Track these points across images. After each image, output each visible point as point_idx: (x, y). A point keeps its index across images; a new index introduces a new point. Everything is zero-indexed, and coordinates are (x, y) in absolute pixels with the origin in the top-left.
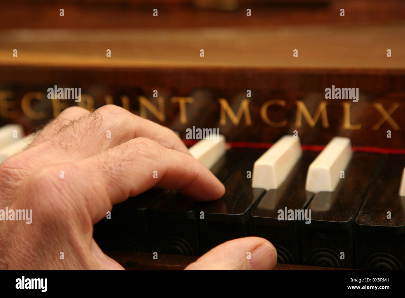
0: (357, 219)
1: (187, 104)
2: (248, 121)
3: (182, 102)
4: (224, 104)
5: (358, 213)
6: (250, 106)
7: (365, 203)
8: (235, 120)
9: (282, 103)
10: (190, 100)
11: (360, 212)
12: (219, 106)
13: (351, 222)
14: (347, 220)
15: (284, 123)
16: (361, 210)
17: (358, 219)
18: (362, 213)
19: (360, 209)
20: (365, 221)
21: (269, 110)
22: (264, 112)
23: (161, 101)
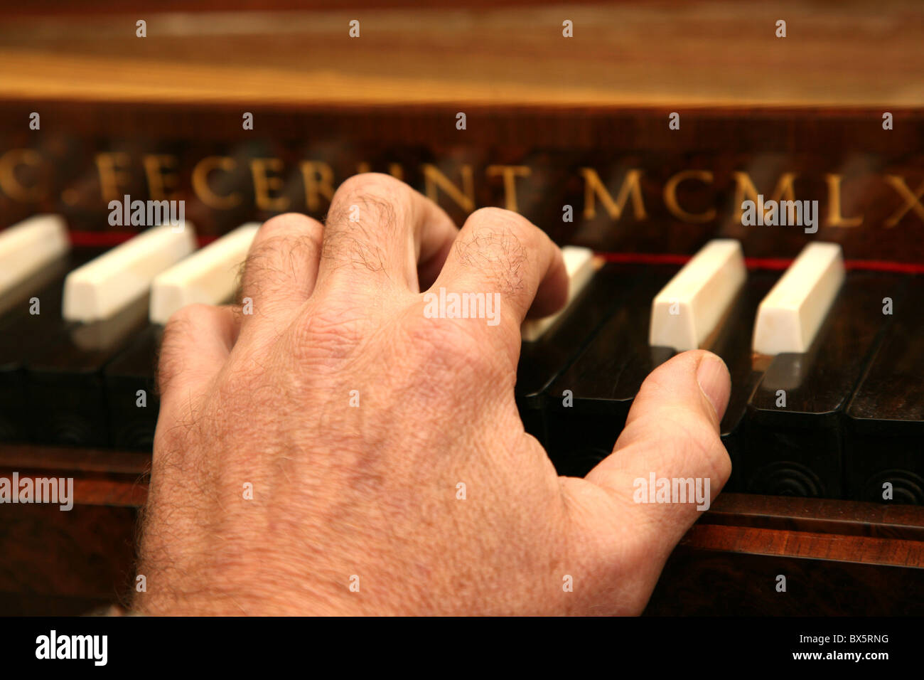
0: (849, 408)
1: (518, 179)
2: (640, 212)
3: (509, 174)
4: (592, 178)
5: (851, 396)
6: (643, 182)
7: (866, 376)
8: (614, 209)
9: (707, 176)
10: (524, 171)
11: (856, 394)
12: (583, 181)
13: (839, 413)
14: (831, 410)
15: (710, 215)
16: (858, 390)
17: (851, 408)
18: (859, 397)
19: (855, 388)
20: (865, 410)
21: (679, 190)
22: (670, 194)
23: (467, 172)
